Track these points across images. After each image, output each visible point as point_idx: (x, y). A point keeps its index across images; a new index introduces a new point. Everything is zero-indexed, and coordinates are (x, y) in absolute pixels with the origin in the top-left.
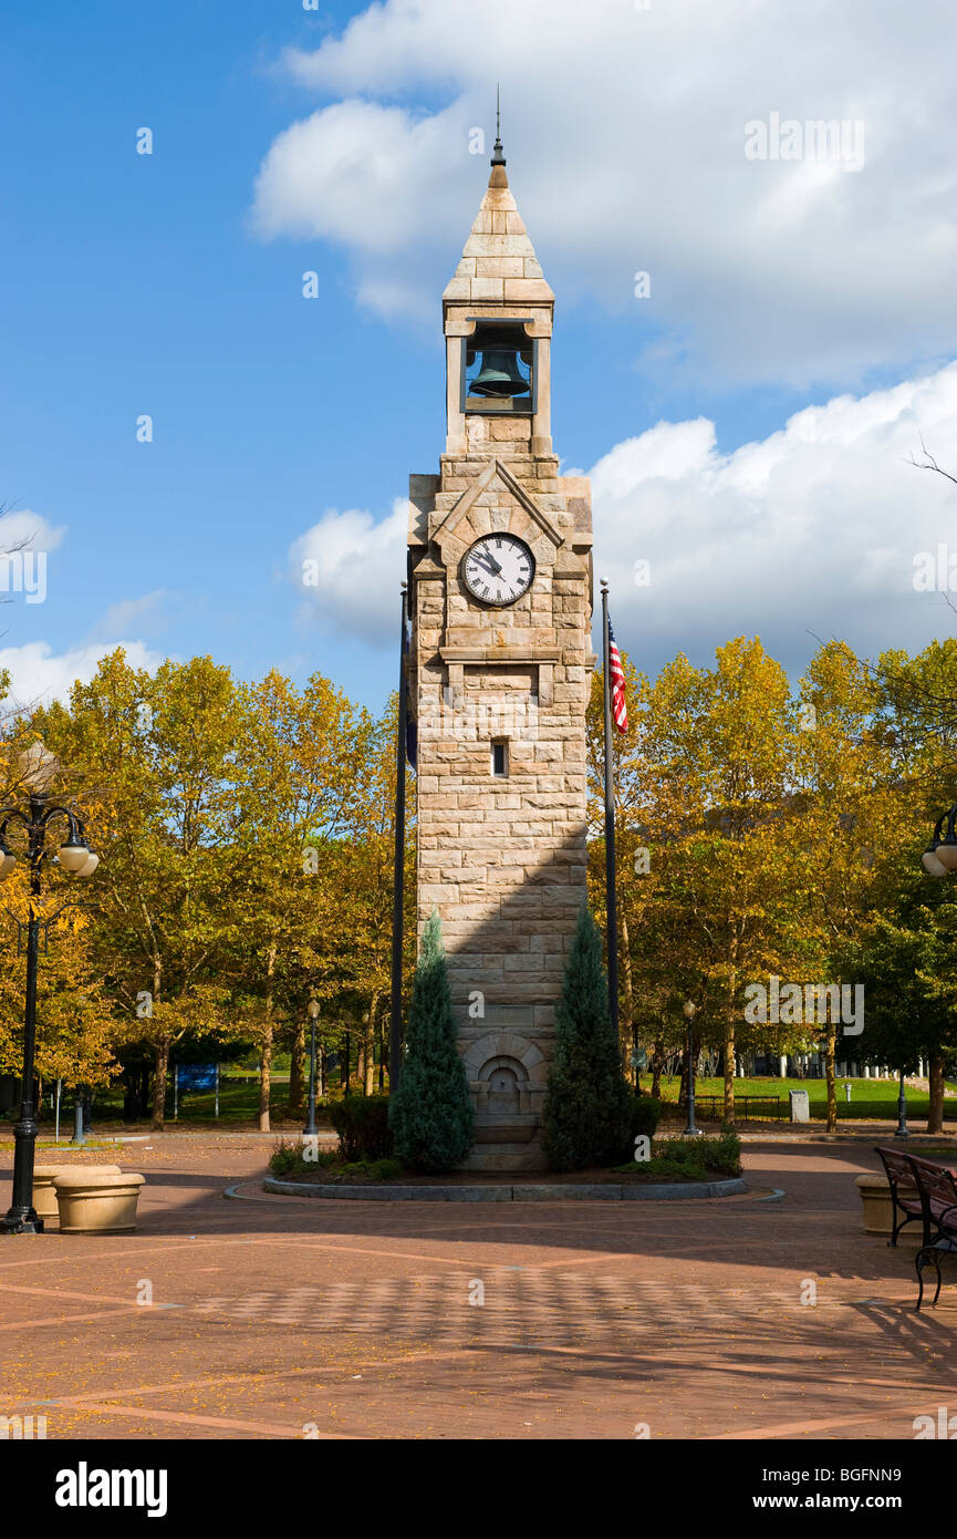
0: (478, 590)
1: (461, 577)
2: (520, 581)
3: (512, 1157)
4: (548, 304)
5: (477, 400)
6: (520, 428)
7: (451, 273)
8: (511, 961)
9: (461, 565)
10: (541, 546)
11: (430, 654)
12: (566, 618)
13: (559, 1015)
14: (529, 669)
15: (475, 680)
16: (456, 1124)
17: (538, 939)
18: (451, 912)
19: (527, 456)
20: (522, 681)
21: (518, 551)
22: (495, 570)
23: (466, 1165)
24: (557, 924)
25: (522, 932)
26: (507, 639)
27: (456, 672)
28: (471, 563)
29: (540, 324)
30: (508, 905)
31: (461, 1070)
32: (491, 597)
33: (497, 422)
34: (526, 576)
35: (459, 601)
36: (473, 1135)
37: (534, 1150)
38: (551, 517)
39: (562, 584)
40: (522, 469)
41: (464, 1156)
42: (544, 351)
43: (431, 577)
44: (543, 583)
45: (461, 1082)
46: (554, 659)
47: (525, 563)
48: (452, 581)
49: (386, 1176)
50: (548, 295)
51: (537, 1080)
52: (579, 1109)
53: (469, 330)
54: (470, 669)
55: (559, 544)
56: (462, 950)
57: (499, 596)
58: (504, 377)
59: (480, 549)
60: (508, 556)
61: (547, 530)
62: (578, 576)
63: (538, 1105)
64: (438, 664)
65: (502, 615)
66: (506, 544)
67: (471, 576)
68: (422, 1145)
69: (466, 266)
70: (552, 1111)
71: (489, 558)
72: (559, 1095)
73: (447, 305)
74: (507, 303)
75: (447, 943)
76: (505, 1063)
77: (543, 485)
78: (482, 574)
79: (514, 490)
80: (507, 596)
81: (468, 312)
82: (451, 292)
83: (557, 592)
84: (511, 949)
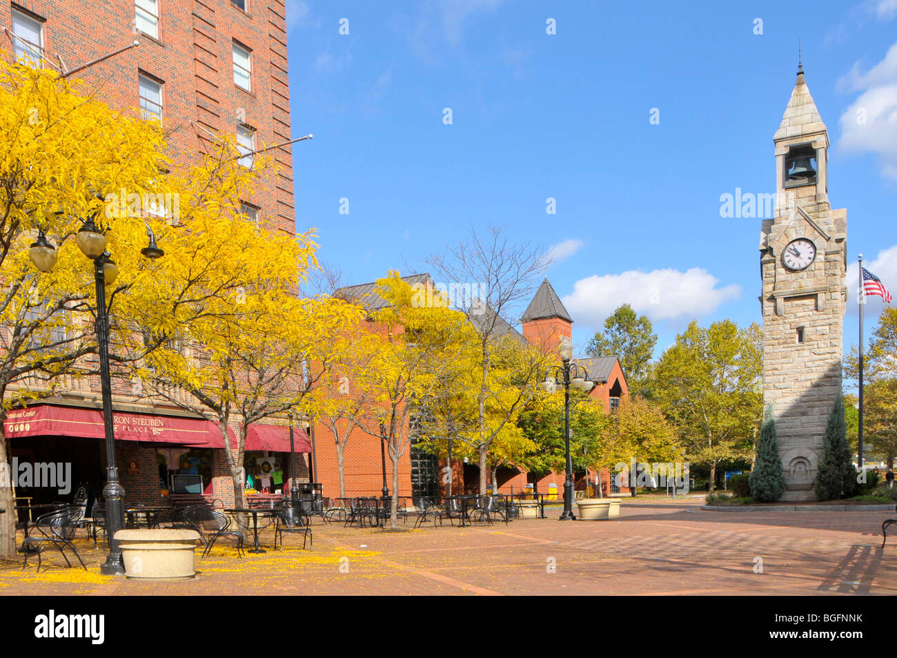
0: (790, 265)
1: (782, 260)
2: (809, 258)
3: (803, 496)
4: (823, 132)
5: (791, 183)
6: (811, 191)
7: (778, 127)
8: (804, 419)
9: (782, 255)
10: (820, 242)
11: (768, 295)
12: (831, 272)
13: (824, 439)
14: (814, 296)
15: (789, 303)
16: (775, 484)
17: (816, 409)
18: (778, 401)
19: (814, 202)
20: (810, 302)
21: (808, 245)
22: (798, 255)
23: (782, 499)
24: (825, 403)
25: (809, 407)
26: (803, 284)
27: (780, 301)
28: (787, 253)
29: (819, 142)
30: (803, 396)
31: (779, 463)
32: (796, 267)
33: (800, 190)
34: (812, 256)
35: (782, 270)
36: (784, 487)
37: (812, 493)
38: (824, 228)
39: (829, 256)
40: (811, 209)
41: (780, 495)
42: (821, 154)
43: (769, 262)
44: (821, 257)
45: (779, 467)
46: (825, 290)
47: (812, 250)
48: (778, 262)
49: (746, 503)
50: (823, 127)
51: (814, 466)
52: (830, 476)
53: (786, 151)
54: (787, 299)
55: (828, 239)
56: (784, 416)
57: (800, 266)
58: (804, 169)
59: (791, 246)
60: (804, 248)
61: (822, 234)
62: (837, 252)
63: (814, 475)
64: (772, 299)
65: (801, 274)
66: (803, 243)
67: (786, 259)
68: (761, 492)
69: (785, 123)
70: (819, 477)
71: (795, 250)
72: (822, 471)
73: (776, 141)
74: (803, 135)
75: (776, 413)
76: (801, 460)
77: (821, 214)
78: (792, 257)
79: (806, 219)
80: (803, 266)
81: (785, 143)
82: (777, 136)
83: (827, 261)
84: (804, 414)
